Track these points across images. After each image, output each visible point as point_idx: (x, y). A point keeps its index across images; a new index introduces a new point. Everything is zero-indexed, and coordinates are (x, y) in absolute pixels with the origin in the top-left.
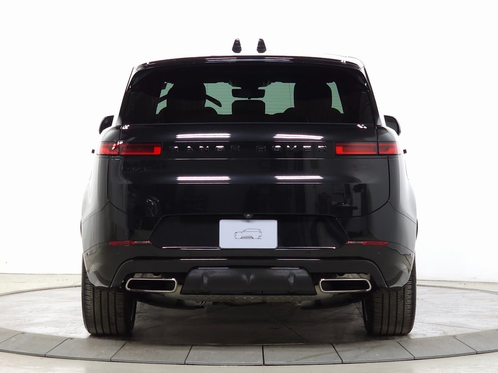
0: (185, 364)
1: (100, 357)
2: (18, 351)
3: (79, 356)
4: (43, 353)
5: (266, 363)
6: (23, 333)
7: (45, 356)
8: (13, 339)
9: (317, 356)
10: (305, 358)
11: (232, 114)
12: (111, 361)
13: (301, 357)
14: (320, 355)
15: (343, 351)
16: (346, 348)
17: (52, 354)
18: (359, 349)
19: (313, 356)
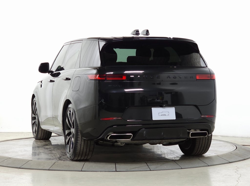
0: (81, 171)
1: (44, 168)
2: (8, 166)
3: (35, 168)
4: (19, 167)
5: (117, 170)
6: (10, 158)
7: (20, 168)
8: (6, 161)
9: (139, 167)
10: (134, 168)
11: (127, 62)
12: (49, 170)
13: (132, 168)
14: (140, 167)
15: (151, 165)
16: (152, 164)
17: (23, 167)
18: (157, 164)
19: (138, 167)
